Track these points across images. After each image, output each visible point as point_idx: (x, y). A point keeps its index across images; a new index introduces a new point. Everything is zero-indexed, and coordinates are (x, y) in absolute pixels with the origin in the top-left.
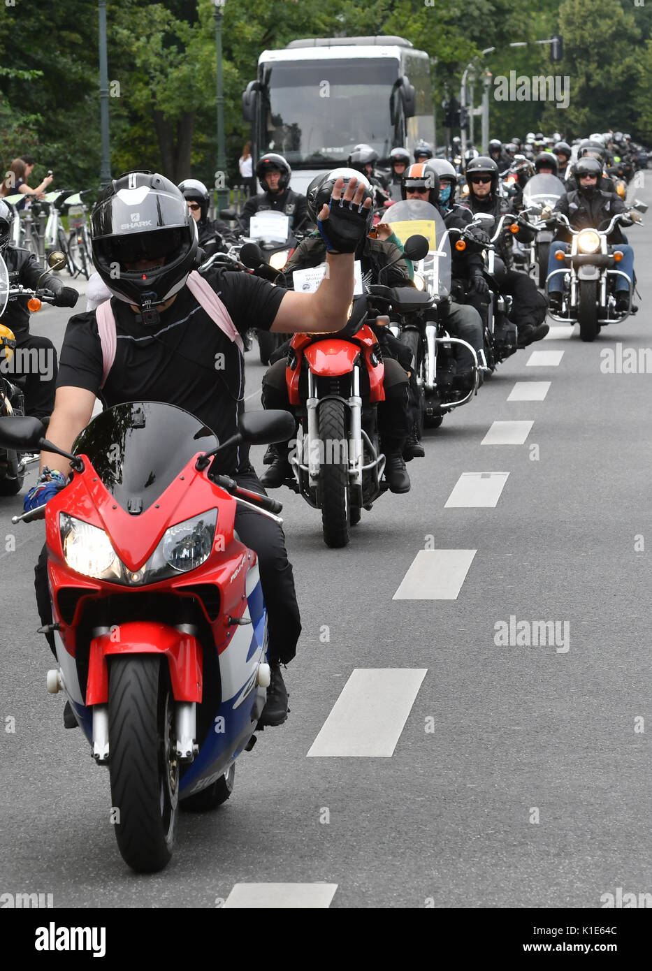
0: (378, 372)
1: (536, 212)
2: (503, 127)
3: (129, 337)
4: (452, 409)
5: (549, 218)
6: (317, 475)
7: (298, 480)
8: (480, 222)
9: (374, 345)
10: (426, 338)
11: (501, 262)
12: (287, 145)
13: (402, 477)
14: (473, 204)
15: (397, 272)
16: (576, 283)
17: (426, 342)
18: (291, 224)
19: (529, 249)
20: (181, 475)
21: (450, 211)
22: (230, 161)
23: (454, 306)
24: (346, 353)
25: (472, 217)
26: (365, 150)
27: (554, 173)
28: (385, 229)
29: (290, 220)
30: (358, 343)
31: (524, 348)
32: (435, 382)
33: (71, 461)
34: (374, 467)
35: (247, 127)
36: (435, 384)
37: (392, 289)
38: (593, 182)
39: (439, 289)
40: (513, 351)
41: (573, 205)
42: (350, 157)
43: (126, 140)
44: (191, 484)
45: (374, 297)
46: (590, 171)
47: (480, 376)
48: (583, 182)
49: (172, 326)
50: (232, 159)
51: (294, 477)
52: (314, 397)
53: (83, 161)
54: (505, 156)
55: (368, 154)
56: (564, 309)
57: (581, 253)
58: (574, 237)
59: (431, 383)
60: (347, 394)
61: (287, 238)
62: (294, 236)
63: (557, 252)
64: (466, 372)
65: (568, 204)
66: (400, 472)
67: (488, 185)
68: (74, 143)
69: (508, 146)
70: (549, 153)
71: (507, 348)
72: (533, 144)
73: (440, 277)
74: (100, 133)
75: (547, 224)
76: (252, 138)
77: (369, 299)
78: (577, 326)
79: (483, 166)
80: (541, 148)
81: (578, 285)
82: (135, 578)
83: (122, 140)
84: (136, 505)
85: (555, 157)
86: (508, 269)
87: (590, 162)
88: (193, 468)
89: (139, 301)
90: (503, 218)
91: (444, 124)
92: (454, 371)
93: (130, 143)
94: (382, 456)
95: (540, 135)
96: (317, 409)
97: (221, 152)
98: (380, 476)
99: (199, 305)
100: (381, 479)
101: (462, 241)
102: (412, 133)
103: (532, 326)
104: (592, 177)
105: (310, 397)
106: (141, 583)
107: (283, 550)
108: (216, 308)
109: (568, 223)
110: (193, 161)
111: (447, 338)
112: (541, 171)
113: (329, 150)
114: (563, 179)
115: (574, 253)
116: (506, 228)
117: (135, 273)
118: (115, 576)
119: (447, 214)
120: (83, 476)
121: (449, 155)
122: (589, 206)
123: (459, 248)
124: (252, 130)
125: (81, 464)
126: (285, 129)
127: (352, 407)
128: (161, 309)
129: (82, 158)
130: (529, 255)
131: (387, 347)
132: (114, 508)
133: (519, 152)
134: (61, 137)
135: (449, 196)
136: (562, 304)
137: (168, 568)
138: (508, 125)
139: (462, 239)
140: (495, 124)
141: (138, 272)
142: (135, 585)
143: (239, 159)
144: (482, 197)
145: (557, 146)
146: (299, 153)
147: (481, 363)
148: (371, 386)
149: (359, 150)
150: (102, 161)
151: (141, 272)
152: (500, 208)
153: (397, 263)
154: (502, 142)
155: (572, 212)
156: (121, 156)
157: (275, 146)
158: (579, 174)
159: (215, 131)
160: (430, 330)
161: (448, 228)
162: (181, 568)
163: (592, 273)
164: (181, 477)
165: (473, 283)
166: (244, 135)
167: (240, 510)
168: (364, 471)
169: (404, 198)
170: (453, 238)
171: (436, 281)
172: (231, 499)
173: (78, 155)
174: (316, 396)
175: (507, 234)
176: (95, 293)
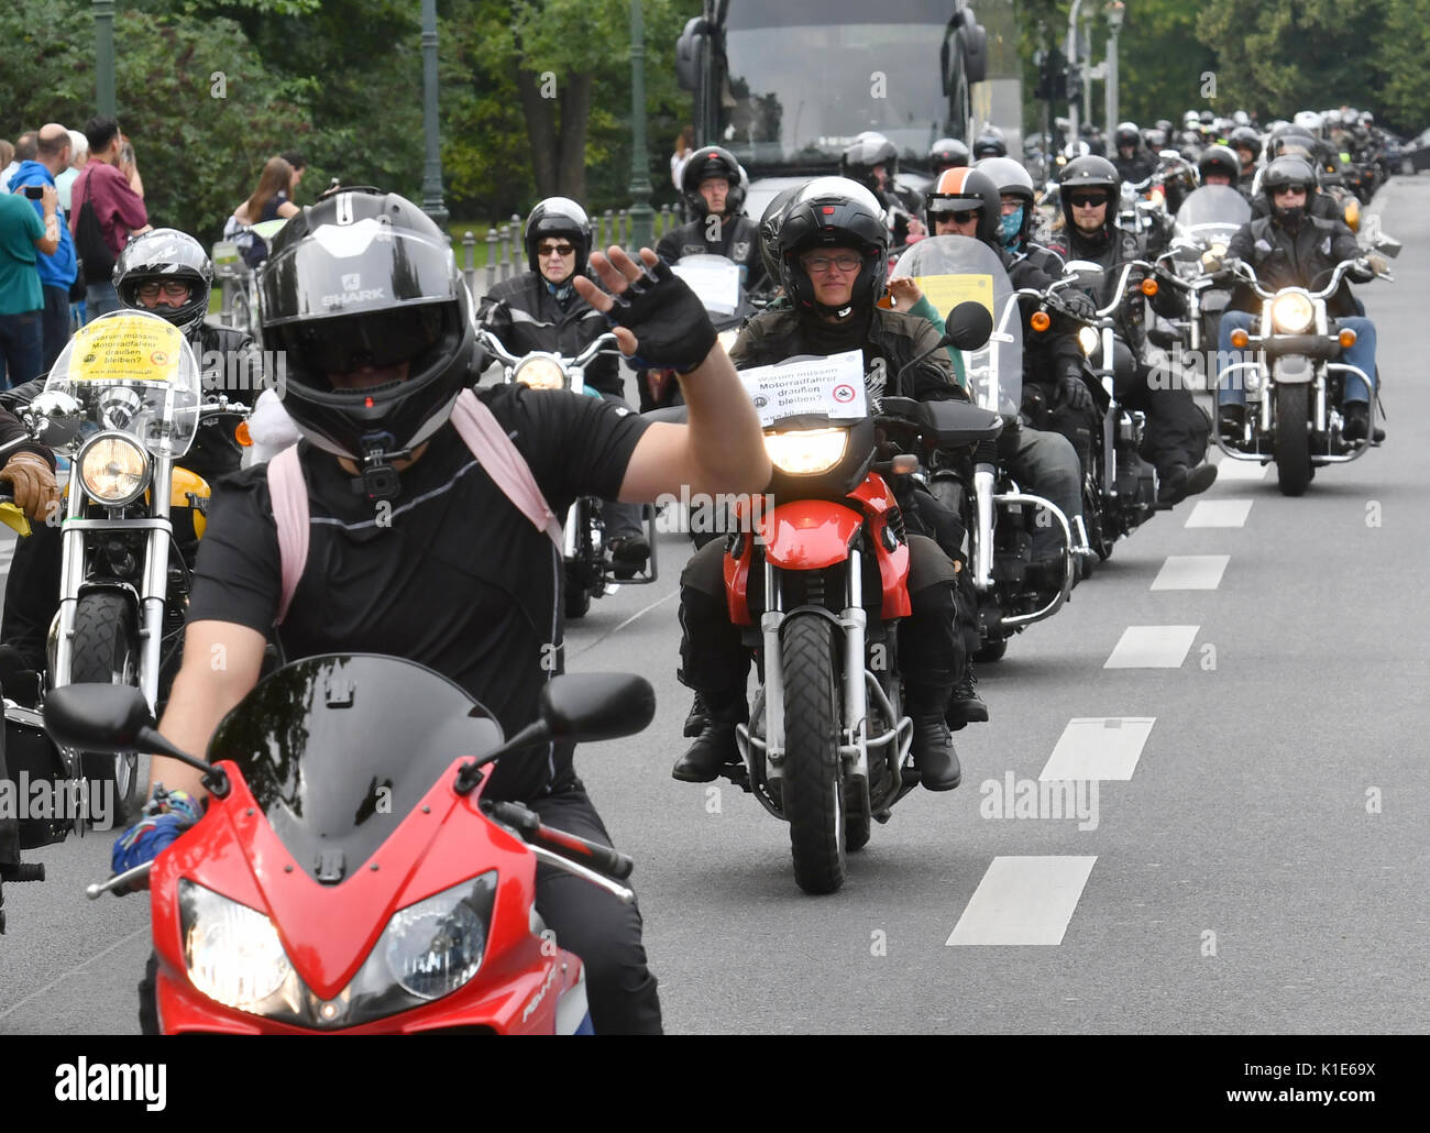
0: (898, 562)
1: (1189, 256)
2: (1143, 100)
3: (334, 521)
4: (1023, 626)
5: (1219, 270)
6: (781, 757)
7: (748, 767)
8: (1077, 277)
9: (890, 511)
10: (975, 493)
11: (1126, 349)
12: (756, 133)
13: (945, 760)
14: (1072, 243)
15: (935, 373)
16: (1268, 389)
17: (976, 502)
18: (744, 280)
19: (1188, 324)
20: (423, 805)
21: (1022, 256)
22: (655, 161)
23: (1027, 435)
24: (836, 526)
25: (1061, 267)
26: (871, 143)
27: (1233, 185)
28: (904, 289)
29: (741, 271)
30: (859, 507)
31: (1171, 509)
32: (991, 576)
33: (202, 773)
34: (891, 741)
35: (686, 100)
36: (992, 582)
37: (922, 405)
38: (1300, 201)
39: (999, 403)
40: (1149, 514)
41: (1262, 245)
42: (845, 155)
43: (469, 124)
44: (444, 822)
45: (889, 419)
46: (1294, 181)
47: (1076, 566)
48: (1281, 202)
49: (421, 499)
50: (659, 157)
51: (742, 760)
52: (775, 610)
53: (391, 160)
54: (1144, 152)
55: (877, 148)
56: (1248, 436)
57: (1279, 333)
58: (1266, 304)
59: (983, 578)
60: (839, 603)
61: (736, 305)
62: (749, 302)
63: (1234, 332)
64: (1049, 558)
65: (1254, 241)
66: (941, 750)
67: (1101, 209)
68: (376, 127)
69: (1150, 134)
70: (1220, 148)
71: (1139, 509)
72: (1197, 131)
73: (1001, 381)
74: (422, 109)
75: (1213, 279)
76: (694, 120)
77: (879, 424)
78: (1273, 467)
79: (1091, 175)
80: (1212, 138)
81: (1274, 393)
82: (329, 1012)
83: (462, 124)
84: (331, 864)
85: (1234, 155)
86: (1138, 362)
87: (1292, 164)
88: (448, 790)
89: (358, 450)
90: (1128, 268)
91: (1037, 95)
92: (1028, 555)
93: (476, 128)
94: (907, 720)
95: (1207, 115)
96: (781, 631)
97: (639, 145)
98: (903, 757)
99: (472, 457)
100: (905, 762)
101: (1042, 312)
102: (981, 112)
103: (1184, 467)
104: (1297, 192)
105: (767, 610)
106: (341, 1023)
107: (638, 950)
108: (506, 462)
109: (1253, 278)
110: (588, 161)
111: (1014, 494)
112: (1209, 180)
113: (833, 141)
114: (1249, 194)
115: (1265, 333)
116: (1134, 288)
117: (349, 393)
118: (290, 1009)
119: (1014, 262)
120: (226, 804)
121: (1048, 149)
122: (1291, 244)
123: (1037, 326)
124: (695, 106)
125: (224, 781)
126: (753, 103)
127: (847, 628)
128: (403, 465)
129: (392, 155)
130: (1189, 335)
131: (913, 514)
132: (288, 871)
133: (1169, 143)
134: (353, 117)
135: (1018, 227)
136: (1244, 427)
137: (395, 992)
138: (1152, 96)
139: (1043, 309)
140: (1129, 95)
141: (355, 393)
142: (329, 1026)
143: (671, 156)
144: (1089, 231)
145: (1235, 134)
146: (779, 146)
147: (1077, 541)
148: (884, 588)
149: (861, 142)
150: (426, 161)
151: (361, 392)
152: (1121, 252)
153: (933, 354)
154: (1140, 126)
155: (1260, 257)
156: (459, 152)
157: (735, 134)
158: (1274, 187)
159: (629, 108)
160: (983, 480)
161: (1016, 288)
162: (425, 992)
163: (1300, 370)
164: (425, 807)
165: (1064, 391)
166: (680, 115)
167: (544, 872)
168: (870, 750)
169: (933, 233)
170: (1027, 307)
171: (994, 387)
172: (524, 851)
173: (384, 149)
174: (779, 608)
175: (1135, 301)
176: (270, 431)
